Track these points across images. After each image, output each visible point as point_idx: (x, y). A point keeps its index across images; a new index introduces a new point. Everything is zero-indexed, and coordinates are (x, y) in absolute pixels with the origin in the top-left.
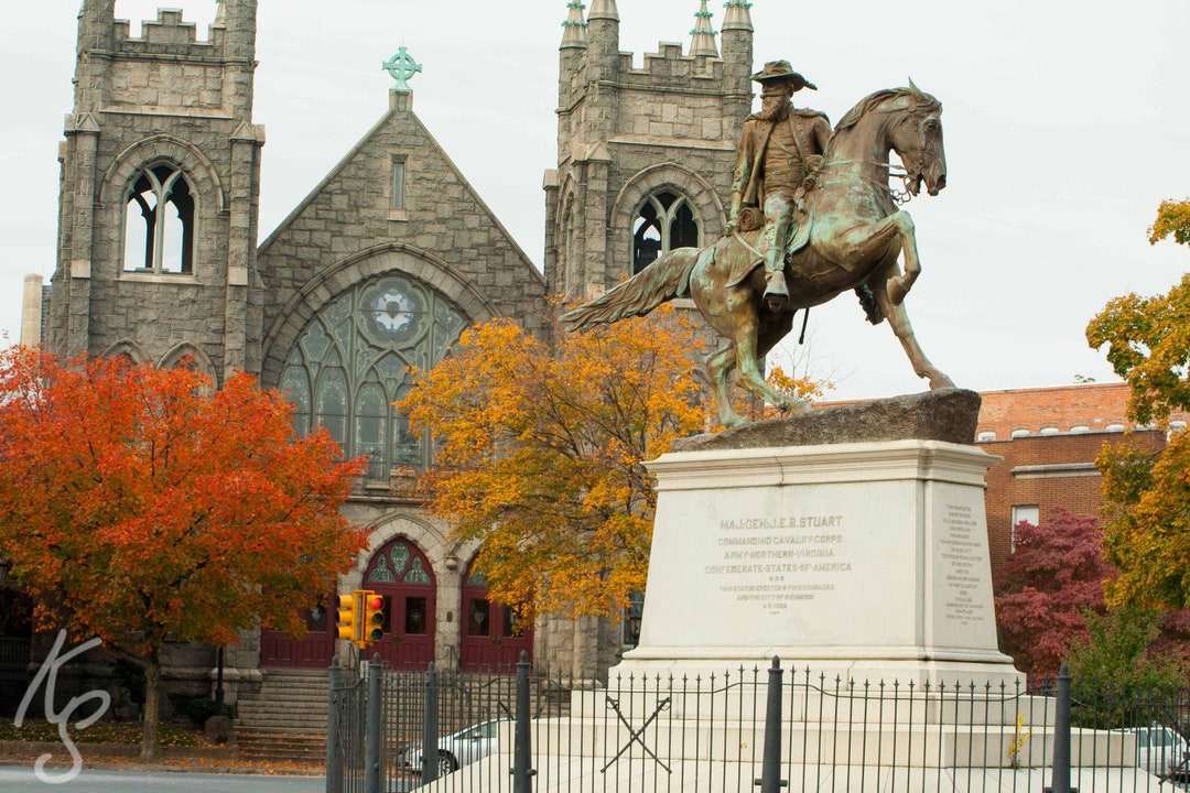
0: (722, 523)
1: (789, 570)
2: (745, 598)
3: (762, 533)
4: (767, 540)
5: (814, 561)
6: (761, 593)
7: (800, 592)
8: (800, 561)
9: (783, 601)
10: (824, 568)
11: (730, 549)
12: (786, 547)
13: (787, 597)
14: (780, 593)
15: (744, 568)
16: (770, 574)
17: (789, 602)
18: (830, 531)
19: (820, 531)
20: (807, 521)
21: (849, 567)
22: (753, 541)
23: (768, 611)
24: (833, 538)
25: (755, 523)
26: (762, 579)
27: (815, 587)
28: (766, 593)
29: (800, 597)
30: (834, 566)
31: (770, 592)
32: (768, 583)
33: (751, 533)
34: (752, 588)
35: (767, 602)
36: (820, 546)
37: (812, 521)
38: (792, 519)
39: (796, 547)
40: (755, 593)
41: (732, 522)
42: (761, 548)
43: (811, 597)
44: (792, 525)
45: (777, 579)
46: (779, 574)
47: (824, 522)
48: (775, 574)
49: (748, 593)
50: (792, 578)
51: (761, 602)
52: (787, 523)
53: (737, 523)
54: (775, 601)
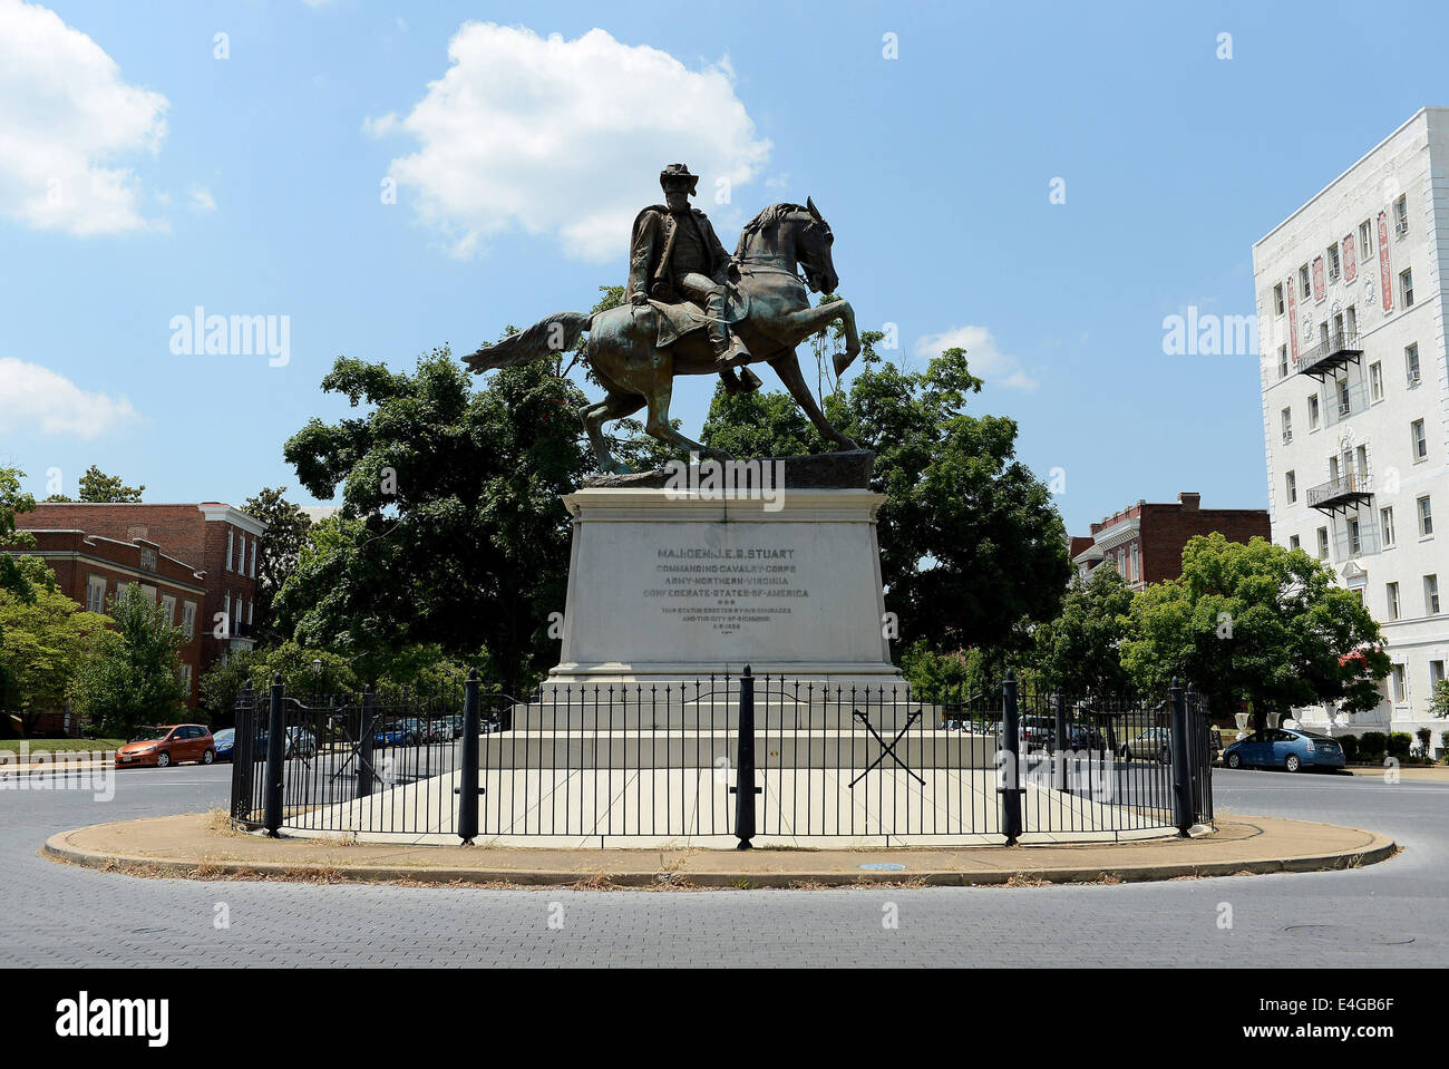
0: (660, 552)
1: (739, 595)
2: (692, 619)
3: (706, 562)
4: (711, 568)
5: (766, 588)
6: (710, 615)
7: (757, 615)
8: (751, 588)
9: (736, 622)
10: (780, 593)
11: (671, 575)
12: (737, 575)
13: (740, 618)
14: (733, 614)
15: (689, 592)
16: (719, 598)
17: (742, 623)
18: (781, 562)
19: (772, 562)
20: (756, 554)
21: (806, 594)
22: (698, 569)
23: (720, 631)
24: (786, 568)
25: (697, 554)
26: (712, 602)
27: (772, 610)
28: (716, 615)
29: (753, 619)
30: (789, 592)
31: (721, 614)
32: (717, 606)
33: (697, 562)
34: (699, 610)
35: (718, 623)
36: (771, 575)
37: (762, 553)
38: (738, 551)
39: (745, 575)
40: (703, 615)
41: (671, 552)
42: (706, 574)
43: (767, 619)
44: (740, 555)
45: (726, 602)
46: (729, 599)
47: (775, 554)
48: (725, 598)
49: (696, 615)
50: (740, 602)
51: (711, 622)
52: (733, 553)
53: (677, 552)
54: (727, 622)
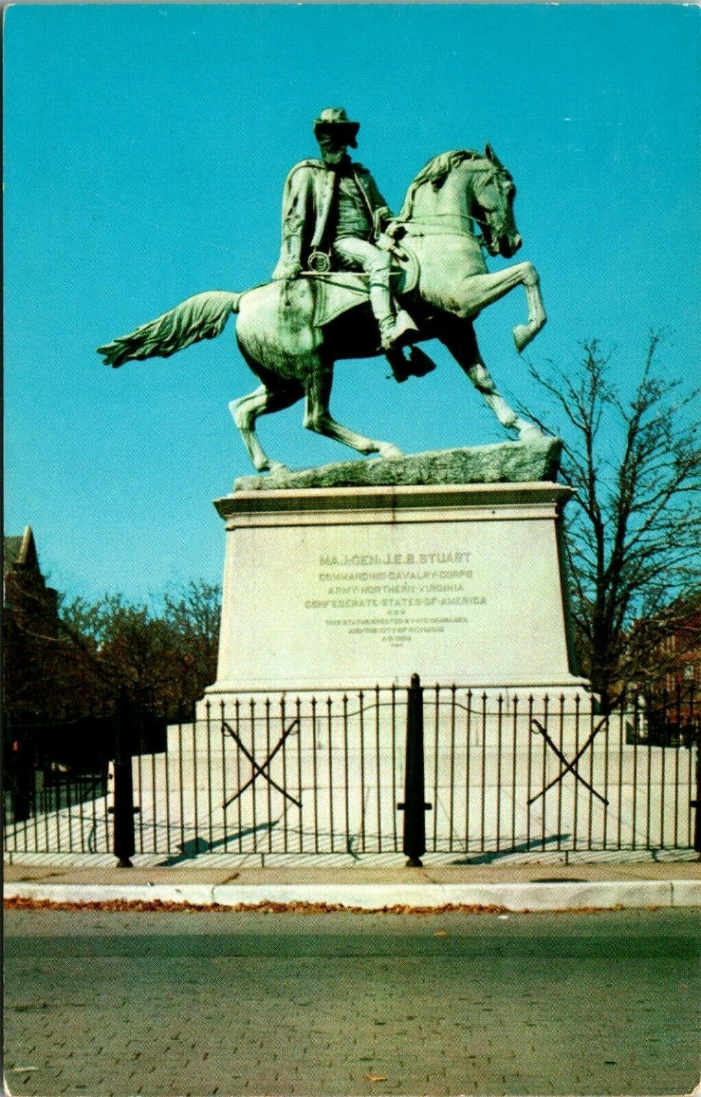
0: (322, 560)
1: (410, 604)
2: (358, 631)
3: (372, 569)
4: (379, 576)
5: (441, 596)
6: (379, 626)
7: (429, 625)
8: (423, 596)
9: (407, 633)
10: (456, 602)
11: (335, 583)
12: (407, 582)
13: (411, 630)
14: (404, 625)
15: (355, 603)
16: (388, 608)
17: (412, 635)
18: (457, 567)
19: (447, 567)
20: (429, 559)
21: (483, 601)
22: (362, 576)
23: (387, 643)
24: (462, 573)
25: (363, 561)
26: (381, 612)
27: (446, 620)
28: (384, 626)
29: (426, 630)
30: (465, 600)
31: (390, 626)
32: (389, 617)
33: (362, 569)
34: (367, 622)
35: (387, 635)
36: (446, 582)
37: (435, 558)
38: (409, 555)
39: (416, 583)
40: (371, 626)
41: (334, 558)
42: (373, 583)
43: (441, 630)
44: (410, 561)
45: (397, 613)
46: (399, 608)
47: (449, 558)
48: (394, 608)
49: (362, 627)
50: (412, 612)
51: (380, 635)
52: (404, 558)
53: (340, 558)
54: (397, 634)
